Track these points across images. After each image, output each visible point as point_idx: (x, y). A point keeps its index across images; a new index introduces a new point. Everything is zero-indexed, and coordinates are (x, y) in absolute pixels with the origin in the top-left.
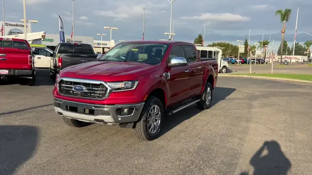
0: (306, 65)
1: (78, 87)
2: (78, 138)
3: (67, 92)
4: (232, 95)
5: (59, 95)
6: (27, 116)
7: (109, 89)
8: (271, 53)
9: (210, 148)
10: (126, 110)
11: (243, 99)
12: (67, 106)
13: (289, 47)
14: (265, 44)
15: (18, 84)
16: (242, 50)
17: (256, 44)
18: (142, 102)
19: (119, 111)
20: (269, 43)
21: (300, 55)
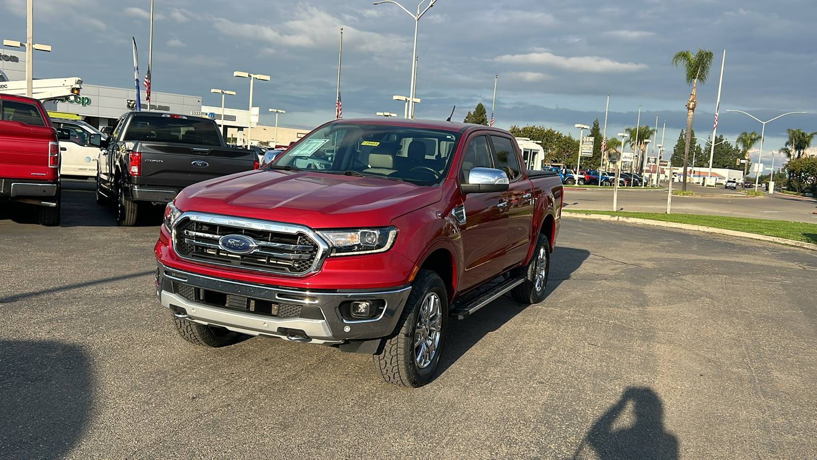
0: (741, 194)
1: (233, 240)
2: (222, 376)
3: (200, 252)
4: (586, 268)
5: (178, 259)
6: (65, 311)
7: (322, 247)
8: (658, 161)
9: (576, 411)
10: (363, 306)
11: (616, 278)
12: (197, 291)
13: (698, 147)
14: (642, 136)
15: (10, 221)
16: (586, 149)
17: (622, 135)
18: (405, 284)
19: (346, 308)
20: (651, 133)
21: (724, 167)
